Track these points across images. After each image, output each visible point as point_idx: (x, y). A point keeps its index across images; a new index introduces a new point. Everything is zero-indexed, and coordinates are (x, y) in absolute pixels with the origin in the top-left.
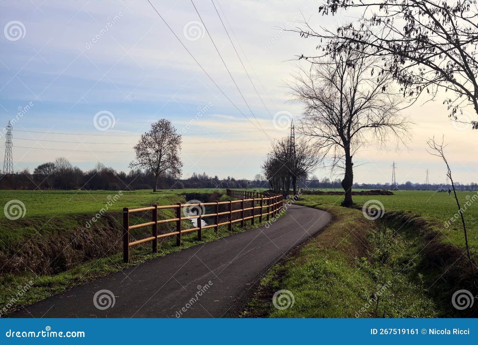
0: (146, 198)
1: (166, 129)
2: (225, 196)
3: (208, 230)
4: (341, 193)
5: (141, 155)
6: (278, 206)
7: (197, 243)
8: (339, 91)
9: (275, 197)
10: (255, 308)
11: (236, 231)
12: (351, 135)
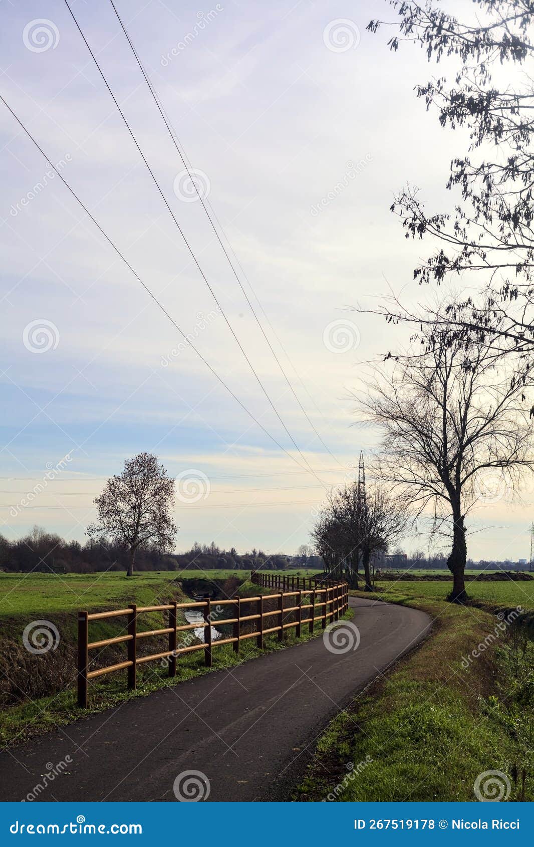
0: (115, 586)
1: (149, 470)
2: (248, 584)
3: (222, 648)
4: (445, 578)
5: (106, 513)
6: (340, 603)
7: (203, 670)
8: (441, 407)
9: (335, 588)
10: (311, 794)
11: (270, 649)
12: (461, 481)
